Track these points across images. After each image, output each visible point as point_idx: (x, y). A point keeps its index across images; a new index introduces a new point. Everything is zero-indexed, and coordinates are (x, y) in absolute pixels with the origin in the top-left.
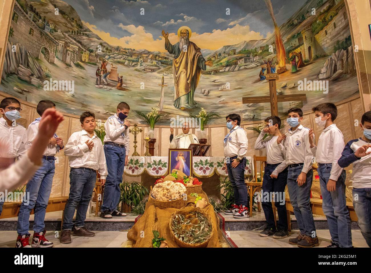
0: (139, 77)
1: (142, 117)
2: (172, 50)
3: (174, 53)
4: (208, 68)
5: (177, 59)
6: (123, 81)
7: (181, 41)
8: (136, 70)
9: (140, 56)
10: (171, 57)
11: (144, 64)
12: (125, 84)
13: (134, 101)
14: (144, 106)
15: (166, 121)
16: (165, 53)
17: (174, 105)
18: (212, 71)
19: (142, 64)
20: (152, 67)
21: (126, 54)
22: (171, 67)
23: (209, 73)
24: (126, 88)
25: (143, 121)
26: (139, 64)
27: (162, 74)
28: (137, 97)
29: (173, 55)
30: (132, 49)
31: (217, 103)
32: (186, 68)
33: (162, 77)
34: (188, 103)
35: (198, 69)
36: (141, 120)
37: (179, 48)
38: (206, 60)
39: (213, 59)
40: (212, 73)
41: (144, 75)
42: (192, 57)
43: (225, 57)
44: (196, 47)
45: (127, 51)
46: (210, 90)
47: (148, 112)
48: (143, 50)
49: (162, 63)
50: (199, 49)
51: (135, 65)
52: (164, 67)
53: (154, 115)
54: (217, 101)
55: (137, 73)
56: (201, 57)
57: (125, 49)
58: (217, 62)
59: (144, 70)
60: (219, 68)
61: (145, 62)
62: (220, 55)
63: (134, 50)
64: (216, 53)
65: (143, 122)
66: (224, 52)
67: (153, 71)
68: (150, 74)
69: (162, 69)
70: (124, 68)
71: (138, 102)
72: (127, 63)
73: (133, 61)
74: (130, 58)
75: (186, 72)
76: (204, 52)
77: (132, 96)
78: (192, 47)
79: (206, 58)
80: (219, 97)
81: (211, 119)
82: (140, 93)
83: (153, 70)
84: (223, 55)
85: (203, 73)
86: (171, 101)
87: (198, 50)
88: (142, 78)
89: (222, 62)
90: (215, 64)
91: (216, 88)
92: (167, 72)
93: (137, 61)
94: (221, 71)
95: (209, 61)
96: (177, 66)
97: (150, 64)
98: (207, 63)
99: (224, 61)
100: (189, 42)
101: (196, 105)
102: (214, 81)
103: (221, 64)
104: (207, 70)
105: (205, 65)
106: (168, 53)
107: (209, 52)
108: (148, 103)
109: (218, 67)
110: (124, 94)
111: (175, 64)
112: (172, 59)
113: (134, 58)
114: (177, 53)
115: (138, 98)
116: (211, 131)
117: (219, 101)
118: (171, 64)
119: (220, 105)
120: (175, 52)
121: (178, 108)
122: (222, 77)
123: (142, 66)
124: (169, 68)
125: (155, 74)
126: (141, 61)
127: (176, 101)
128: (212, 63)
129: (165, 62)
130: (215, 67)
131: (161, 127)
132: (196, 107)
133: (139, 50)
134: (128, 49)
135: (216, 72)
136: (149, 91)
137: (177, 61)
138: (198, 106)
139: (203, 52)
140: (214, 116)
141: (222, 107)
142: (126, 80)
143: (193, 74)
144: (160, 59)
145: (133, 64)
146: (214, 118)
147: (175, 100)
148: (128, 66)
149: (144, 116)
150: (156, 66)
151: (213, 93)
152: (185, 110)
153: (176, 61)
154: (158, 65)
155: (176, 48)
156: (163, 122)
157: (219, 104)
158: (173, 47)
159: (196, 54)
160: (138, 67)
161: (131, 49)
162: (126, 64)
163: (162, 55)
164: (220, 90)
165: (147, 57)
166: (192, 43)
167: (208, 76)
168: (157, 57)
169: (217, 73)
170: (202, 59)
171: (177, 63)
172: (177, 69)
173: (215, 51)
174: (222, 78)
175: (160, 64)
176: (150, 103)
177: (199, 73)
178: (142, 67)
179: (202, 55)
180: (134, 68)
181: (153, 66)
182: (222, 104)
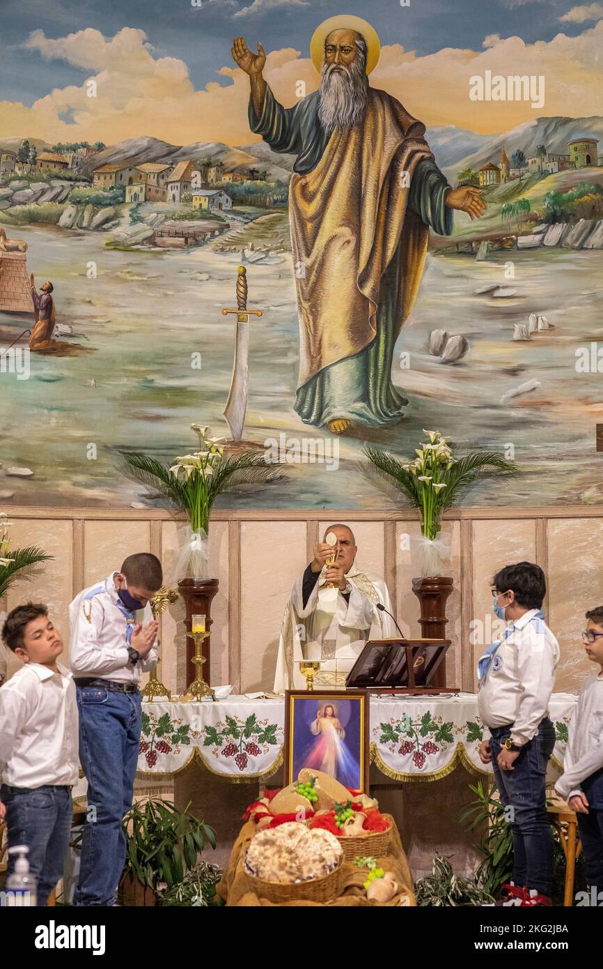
0: (125, 281)
1: (146, 474)
2: (286, 132)
3: (296, 148)
4: (463, 224)
5: (310, 177)
6: (58, 307)
7: (327, 87)
8: (115, 245)
9: (127, 174)
10: (281, 169)
11: (151, 212)
12: (67, 320)
13: (109, 399)
14: (158, 418)
15: (262, 487)
16: (247, 149)
17: (299, 409)
18: (479, 241)
19: (142, 212)
20: (187, 223)
21: (63, 173)
22: (280, 219)
23: (467, 250)
24: (71, 341)
25: (156, 492)
26: (126, 212)
27: (236, 258)
28: (124, 381)
29: (291, 158)
30: (92, 143)
31: (501, 401)
32: (354, 218)
33: (235, 269)
34: (365, 398)
35: (415, 227)
36: (143, 489)
37: (317, 122)
38: (453, 181)
39: (486, 179)
40: (483, 249)
41: (153, 266)
42: (384, 167)
43: (544, 174)
44: (402, 117)
45: (68, 157)
46: (472, 336)
47: (176, 448)
48: (145, 143)
49: (238, 199)
50: (419, 127)
51: (107, 221)
52: (248, 218)
53: (209, 471)
54: (503, 391)
55: (118, 258)
56: (427, 165)
57: (58, 149)
58: (504, 198)
59: (151, 240)
60: (514, 228)
61: (155, 200)
62: (520, 159)
63: (101, 147)
64: (499, 150)
65: (153, 500)
66: (542, 150)
67: (193, 240)
68: (179, 257)
69: (238, 228)
70: (61, 244)
71: (129, 404)
72: (68, 214)
73: (98, 203)
74: (82, 190)
75: (353, 239)
76: (442, 141)
77: (99, 378)
78: (384, 117)
79: (453, 172)
80: (513, 372)
81: (473, 478)
82: (137, 359)
83: (194, 236)
84: (533, 164)
85: (438, 251)
86: (284, 388)
87: (411, 130)
88: (147, 284)
89: (528, 195)
90: (493, 207)
91: (499, 325)
92: (259, 244)
93: (118, 201)
94: (522, 241)
95: (463, 191)
96: (311, 209)
97: (178, 207)
98: (455, 199)
99: (539, 192)
100: (371, 91)
101: (405, 410)
102: (489, 293)
103: (526, 205)
104: (455, 235)
105: (448, 210)
106: (266, 147)
107: (466, 144)
108: (174, 405)
109: (509, 219)
110: (66, 373)
111: (302, 203)
112: (284, 175)
113: (100, 187)
114: (307, 144)
115: (126, 384)
116: (471, 534)
117: (513, 392)
118: (282, 204)
119: (514, 413)
120: (298, 140)
121: (316, 423)
122: (532, 271)
123: (141, 220)
124: (271, 225)
125: (203, 255)
126: (136, 196)
127: (305, 387)
128: (481, 196)
129: (249, 192)
130: (498, 221)
131: (238, 515)
132: (404, 421)
133: (122, 146)
134: (74, 148)
135: (502, 247)
136: (179, 347)
137: (312, 188)
138: (414, 413)
139: (438, 141)
140: (486, 467)
141: (523, 423)
142: (69, 302)
143: (390, 254)
144: (227, 179)
145: (99, 218)
146: (488, 475)
147: (300, 383)
148: (75, 230)
149: (162, 474)
150: (206, 216)
151: (484, 353)
152: (351, 432)
153: (304, 187)
154: (215, 211)
155: (306, 125)
156: (246, 495)
157: (513, 407)
158: (289, 118)
159: (400, 150)
160: (123, 230)
161: (85, 146)
162: (64, 220)
163: (235, 159)
164: (516, 336)
165: (161, 175)
166: (382, 95)
167: (461, 263)
168: (212, 173)
169: (502, 249)
170: (433, 178)
171: (309, 198)
172: (309, 226)
173: (496, 141)
174: (529, 278)
175: (228, 206)
176: (182, 404)
177: (419, 247)
178: (140, 226)
179: (432, 159)
180: (103, 238)
181: (191, 217)
182: (524, 406)
